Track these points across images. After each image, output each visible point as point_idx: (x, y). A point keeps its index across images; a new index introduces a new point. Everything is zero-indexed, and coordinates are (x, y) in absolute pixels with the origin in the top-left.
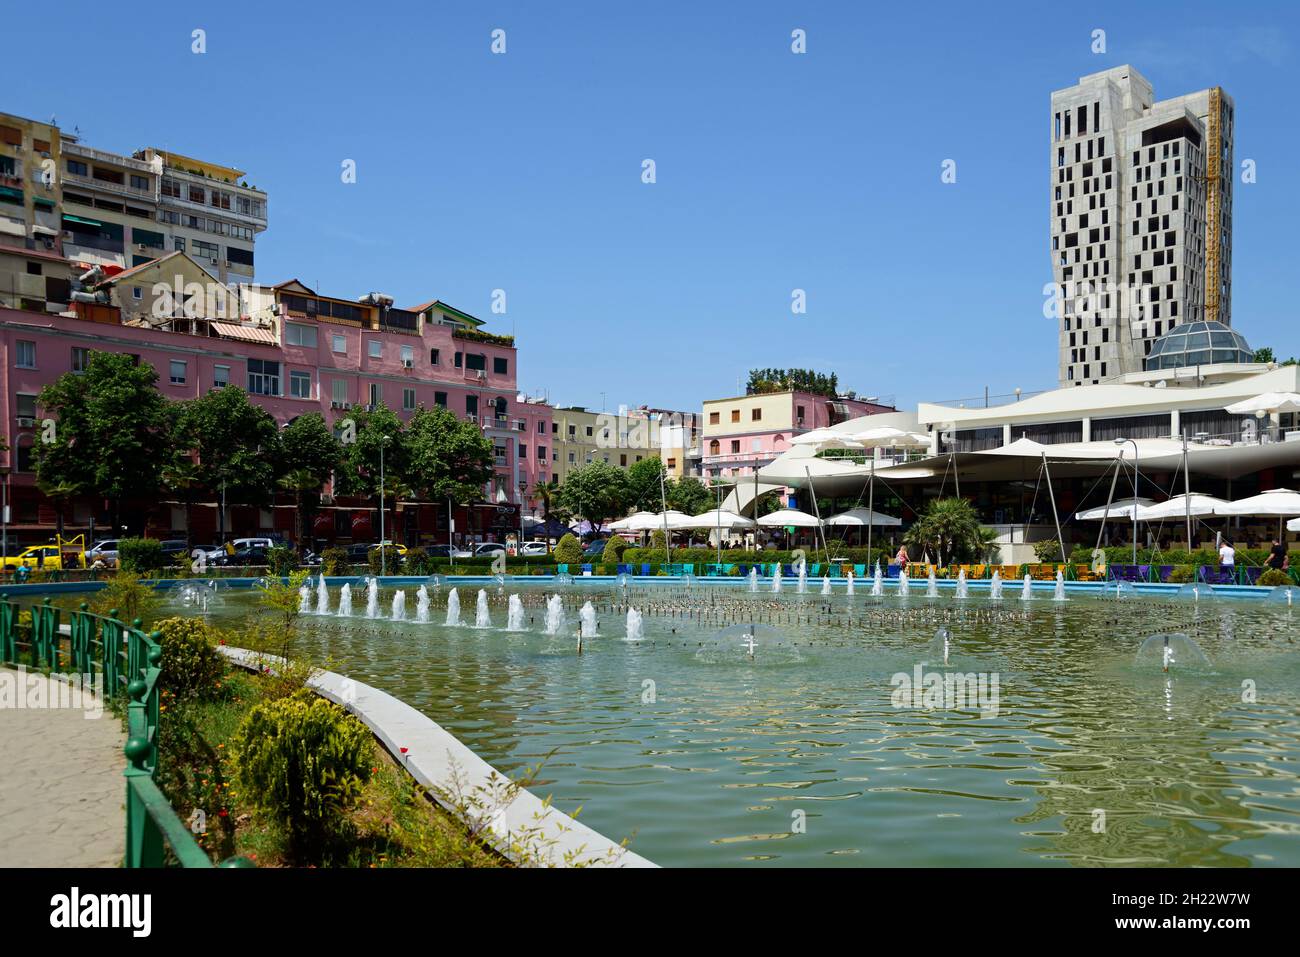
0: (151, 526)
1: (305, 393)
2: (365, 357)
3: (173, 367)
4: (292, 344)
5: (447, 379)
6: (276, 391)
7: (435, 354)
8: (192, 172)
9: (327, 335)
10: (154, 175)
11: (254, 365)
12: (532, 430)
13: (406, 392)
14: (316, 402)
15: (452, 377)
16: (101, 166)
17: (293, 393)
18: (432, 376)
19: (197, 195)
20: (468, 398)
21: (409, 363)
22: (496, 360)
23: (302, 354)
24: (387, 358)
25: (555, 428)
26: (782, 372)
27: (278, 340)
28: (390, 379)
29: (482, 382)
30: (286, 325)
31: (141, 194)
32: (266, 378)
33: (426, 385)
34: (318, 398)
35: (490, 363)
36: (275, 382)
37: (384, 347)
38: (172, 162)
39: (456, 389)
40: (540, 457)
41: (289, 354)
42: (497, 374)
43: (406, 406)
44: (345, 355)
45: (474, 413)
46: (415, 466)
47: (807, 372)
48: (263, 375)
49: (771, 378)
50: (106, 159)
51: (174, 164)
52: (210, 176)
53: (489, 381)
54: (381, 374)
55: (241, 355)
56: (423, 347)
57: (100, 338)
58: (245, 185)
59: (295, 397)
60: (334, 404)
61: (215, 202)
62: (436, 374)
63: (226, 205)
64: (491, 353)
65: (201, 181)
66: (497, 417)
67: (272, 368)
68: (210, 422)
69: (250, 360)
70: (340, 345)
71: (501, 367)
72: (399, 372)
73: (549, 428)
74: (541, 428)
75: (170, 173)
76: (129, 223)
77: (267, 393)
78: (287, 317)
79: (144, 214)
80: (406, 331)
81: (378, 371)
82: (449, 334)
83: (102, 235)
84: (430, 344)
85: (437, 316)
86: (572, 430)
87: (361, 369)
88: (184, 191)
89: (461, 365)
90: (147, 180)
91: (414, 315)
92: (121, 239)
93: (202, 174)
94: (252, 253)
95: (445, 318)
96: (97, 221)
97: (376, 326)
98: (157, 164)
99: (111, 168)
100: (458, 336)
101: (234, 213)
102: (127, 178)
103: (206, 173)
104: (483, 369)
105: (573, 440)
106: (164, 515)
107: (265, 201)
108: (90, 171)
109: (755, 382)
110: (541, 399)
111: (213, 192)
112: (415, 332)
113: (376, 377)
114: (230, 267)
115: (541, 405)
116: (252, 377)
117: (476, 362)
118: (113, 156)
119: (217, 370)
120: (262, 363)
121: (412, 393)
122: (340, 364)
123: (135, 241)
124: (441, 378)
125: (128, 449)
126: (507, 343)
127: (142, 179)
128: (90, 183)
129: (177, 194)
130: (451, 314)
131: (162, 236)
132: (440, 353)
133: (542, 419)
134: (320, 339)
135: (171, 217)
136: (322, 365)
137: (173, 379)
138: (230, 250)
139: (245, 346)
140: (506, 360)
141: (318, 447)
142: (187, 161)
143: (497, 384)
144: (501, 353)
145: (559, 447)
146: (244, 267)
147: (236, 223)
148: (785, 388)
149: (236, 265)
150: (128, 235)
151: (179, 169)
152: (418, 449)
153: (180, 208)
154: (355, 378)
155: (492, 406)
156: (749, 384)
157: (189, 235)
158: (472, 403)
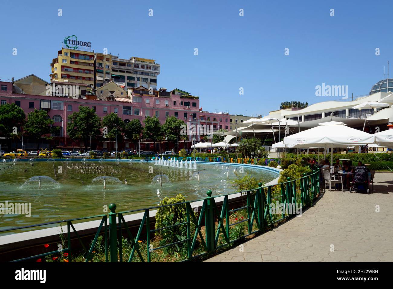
0: (98, 147)
1: (138, 114)
2: (155, 104)
3: (104, 109)
4: (135, 102)
5: (178, 109)
6: (130, 114)
7: (175, 103)
8: (142, 61)
9: (144, 99)
10: (133, 63)
11: (125, 108)
12: (224, 121)
13: (166, 112)
14: (141, 116)
15: (180, 108)
16: (120, 62)
17: (135, 114)
18: (174, 108)
19: (143, 67)
20: (184, 113)
21: (167, 105)
22: (193, 103)
23: (137, 104)
24: (161, 104)
25: (231, 120)
26: (289, 102)
27: (131, 101)
28: (162, 110)
29: (189, 109)
30: (133, 97)
31: (129, 68)
32: (128, 111)
33: (172, 110)
34: (142, 115)
35: (191, 104)
36: (130, 111)
37: (160, 101)
38: (137, 59)
39: (181, 111)
40: (226, 128)
41: (134, 104)
42: (193, 107)
43: (166, 116)
44: (149, 104)
45: (187, 117)
46: (161, 132)
47: (298, 102)
48: (127, 110)
49: (287, 104)
50: (123, 61)
51: (137, 60)
52: (146, 62)
53: (191, 109)
54: (159, 108)
55: (121, 105)
56: (171, 101)
57: (87, 103)
58: (155, 63)
59: (136, 115)
60: (146, 116)
61: (147, 68)
62: (175, 107)
63: (150, 68)
64: (191, 101)
65: (144, 63)
66: (193, 118)
67: (130, 108)
68: (106, 122)
69: (123, 106)
70: (148, 101)
71: (195, 105)
72: (164, 107)
73: (229, 121)
74: (227, 120)
75: (136, 62)
76: (127, 75)
77: (128, 114)
78: (133, 95)
79: (130, 73)
80: (166, 97)
81: (158, 107)
82: (179, 97)
83: (120, 78)
84: (173, 100)
85: (177, 93)
86: (236, 121)
87: (153, 107)
88: (140, 66)
89: (182, 105)
90: (131, 64)
91: (170, 93)
92: (125, 79)
93: (144, 62)
94: (156, 80)
95: (179, 93)
96: (119, 75)
97: (159, 96)
98: (134, 60)
99: (123, 63)
100: (181, 97)
101: (152, 70)
102: (126, 65)
103: (145, 61)
104: (189, 105)
105: (237, 124)
106: (101, 145)
107: (159, 67)
108: (118, 64)
109: (282, 106)
110: (227, 113)
111: (147, 66)
112: (169, 97)
113: (158, 109)
114: (150, 83)
115: (227, 114)
116: (124, 110)
117: (187, 104)
118: (124, 60)
119: (115, 109)
120: (127, 107)
121: (168, 113)
122: (147, 106)
123: (128, 79)
124: (176, 108)
125: (83, 129)
126: (197, 99)
127: (130, 64)
128: (118, 67)
129: (138, 67)
130: (181, 92)
131: (134, 77)
132: (176, 102)
133: (227, 118)
134: (143, 100)
135: (136, 73)
136: (143, 107)
137: (104, 112)
138: (151, 79)
139: (122, 103)
140: (196, 103)
141: (135, 127)
142: (141, 59)
143: (193, 110)
144: (194, 101)
145: (233, 126)
146: (154, 83)
147: (152, 73)
148: (290, 107)
149: (152, 83)
150: (126, 78)
151: (139, 61)
152: (162, 127)
153: (139, 70)
154: (152, 109)
155: (191, 115)
156: (281, 106)
157: (141, 76)
158: (186, 115)
